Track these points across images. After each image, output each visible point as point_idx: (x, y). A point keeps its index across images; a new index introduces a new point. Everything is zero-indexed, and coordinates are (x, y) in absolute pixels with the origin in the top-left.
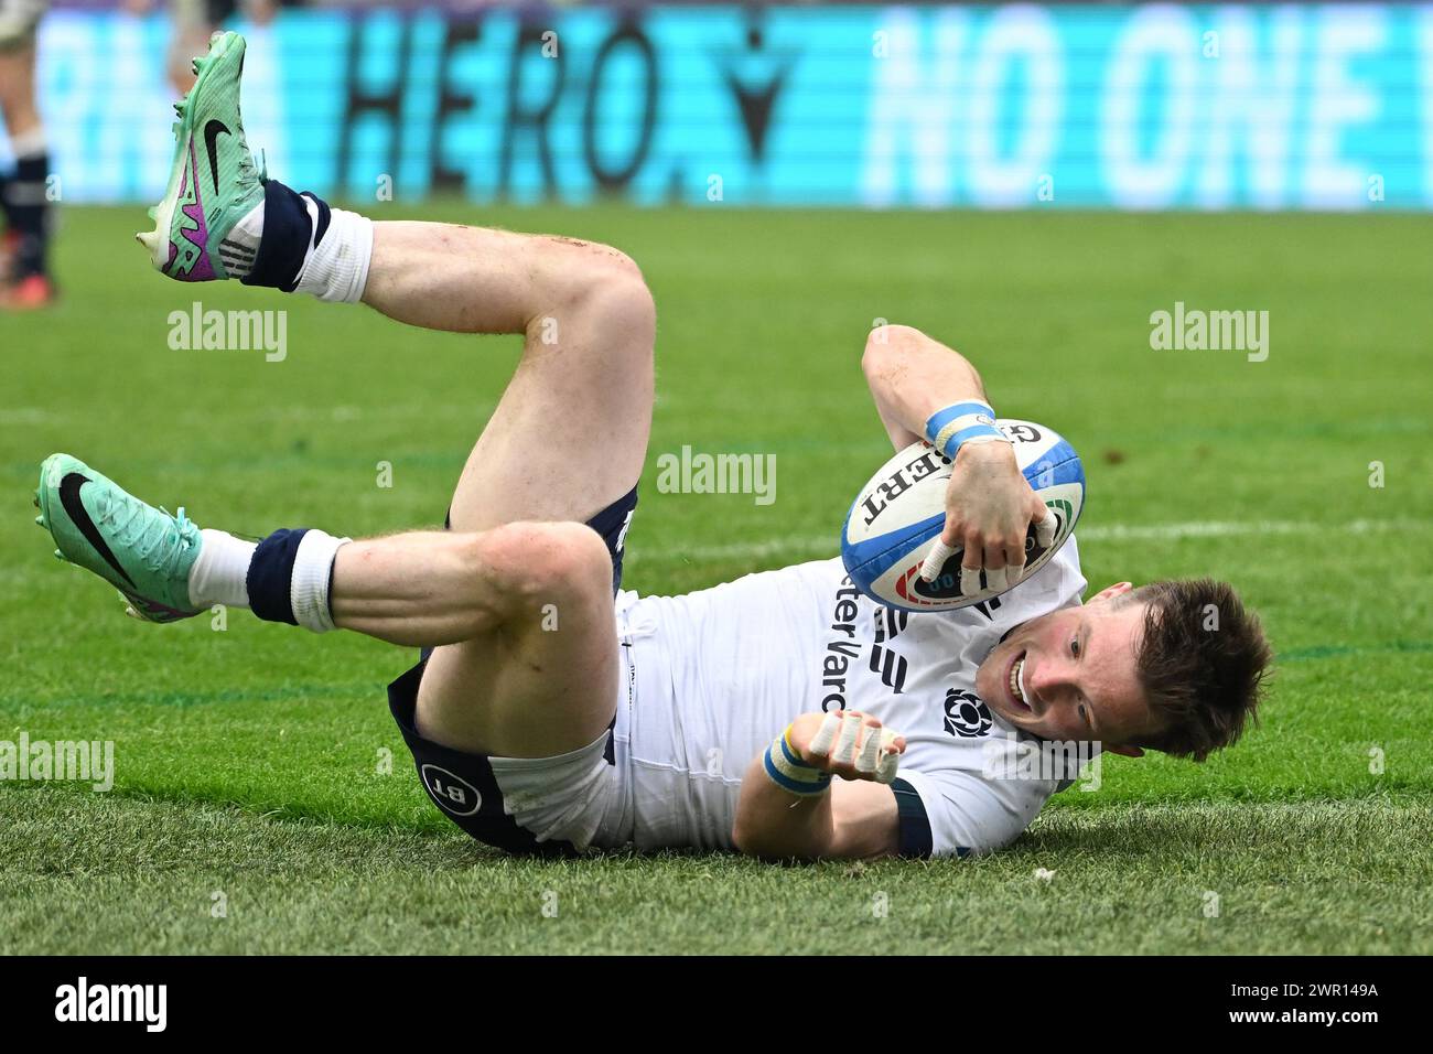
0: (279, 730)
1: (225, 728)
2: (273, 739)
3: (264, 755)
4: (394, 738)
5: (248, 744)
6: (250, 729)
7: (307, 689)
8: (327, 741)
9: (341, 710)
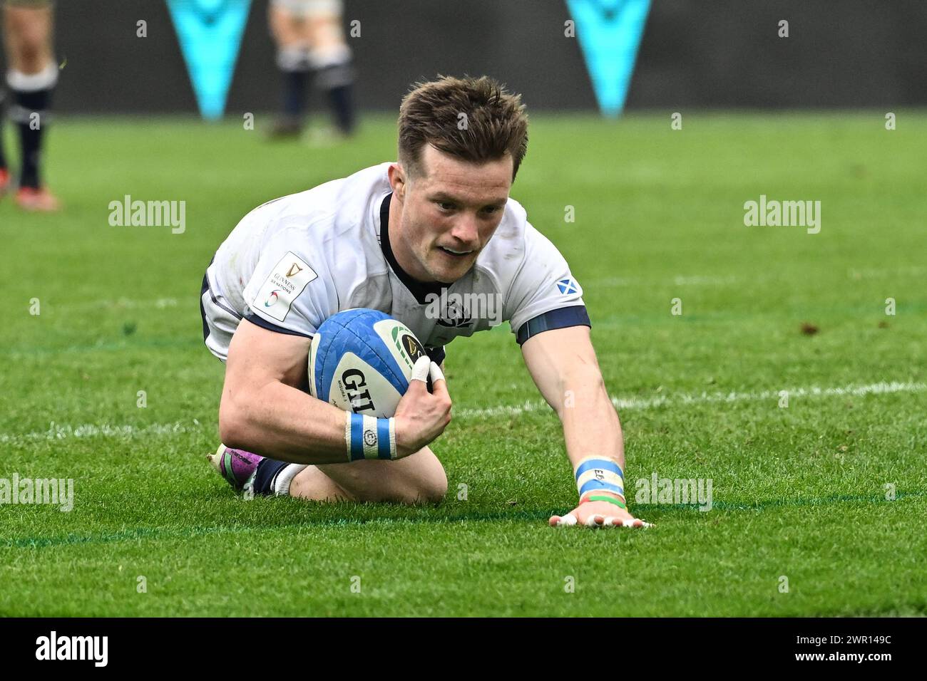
0: (118, 566)
1: (72, 566)
2: (113, 574)
3: (106, 587)
4: (214, 571)
5: (92, 578)
6: (94, 565)
7: (140, 532)
8: (158, 575)
9: (169, 550)
